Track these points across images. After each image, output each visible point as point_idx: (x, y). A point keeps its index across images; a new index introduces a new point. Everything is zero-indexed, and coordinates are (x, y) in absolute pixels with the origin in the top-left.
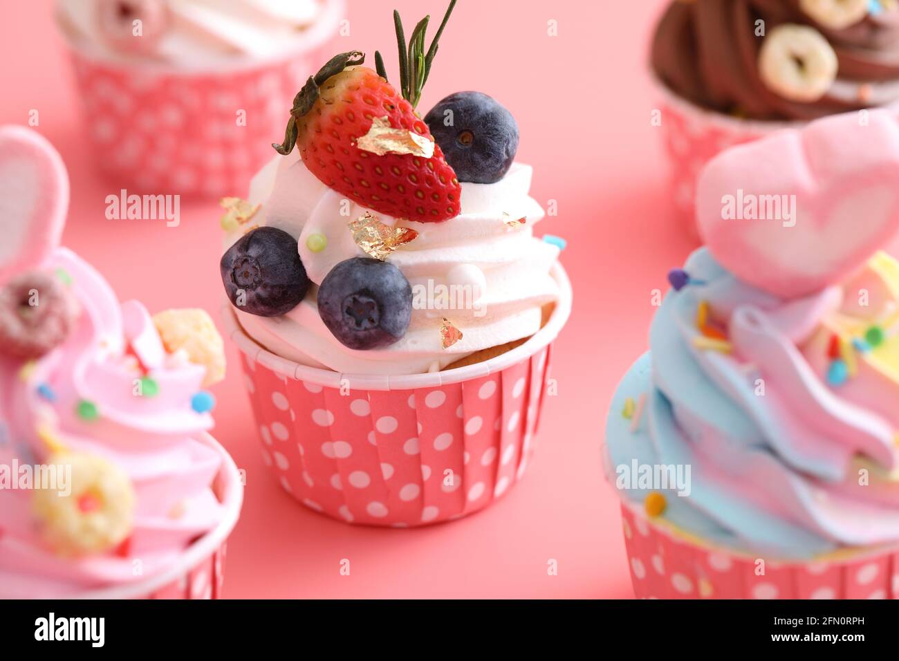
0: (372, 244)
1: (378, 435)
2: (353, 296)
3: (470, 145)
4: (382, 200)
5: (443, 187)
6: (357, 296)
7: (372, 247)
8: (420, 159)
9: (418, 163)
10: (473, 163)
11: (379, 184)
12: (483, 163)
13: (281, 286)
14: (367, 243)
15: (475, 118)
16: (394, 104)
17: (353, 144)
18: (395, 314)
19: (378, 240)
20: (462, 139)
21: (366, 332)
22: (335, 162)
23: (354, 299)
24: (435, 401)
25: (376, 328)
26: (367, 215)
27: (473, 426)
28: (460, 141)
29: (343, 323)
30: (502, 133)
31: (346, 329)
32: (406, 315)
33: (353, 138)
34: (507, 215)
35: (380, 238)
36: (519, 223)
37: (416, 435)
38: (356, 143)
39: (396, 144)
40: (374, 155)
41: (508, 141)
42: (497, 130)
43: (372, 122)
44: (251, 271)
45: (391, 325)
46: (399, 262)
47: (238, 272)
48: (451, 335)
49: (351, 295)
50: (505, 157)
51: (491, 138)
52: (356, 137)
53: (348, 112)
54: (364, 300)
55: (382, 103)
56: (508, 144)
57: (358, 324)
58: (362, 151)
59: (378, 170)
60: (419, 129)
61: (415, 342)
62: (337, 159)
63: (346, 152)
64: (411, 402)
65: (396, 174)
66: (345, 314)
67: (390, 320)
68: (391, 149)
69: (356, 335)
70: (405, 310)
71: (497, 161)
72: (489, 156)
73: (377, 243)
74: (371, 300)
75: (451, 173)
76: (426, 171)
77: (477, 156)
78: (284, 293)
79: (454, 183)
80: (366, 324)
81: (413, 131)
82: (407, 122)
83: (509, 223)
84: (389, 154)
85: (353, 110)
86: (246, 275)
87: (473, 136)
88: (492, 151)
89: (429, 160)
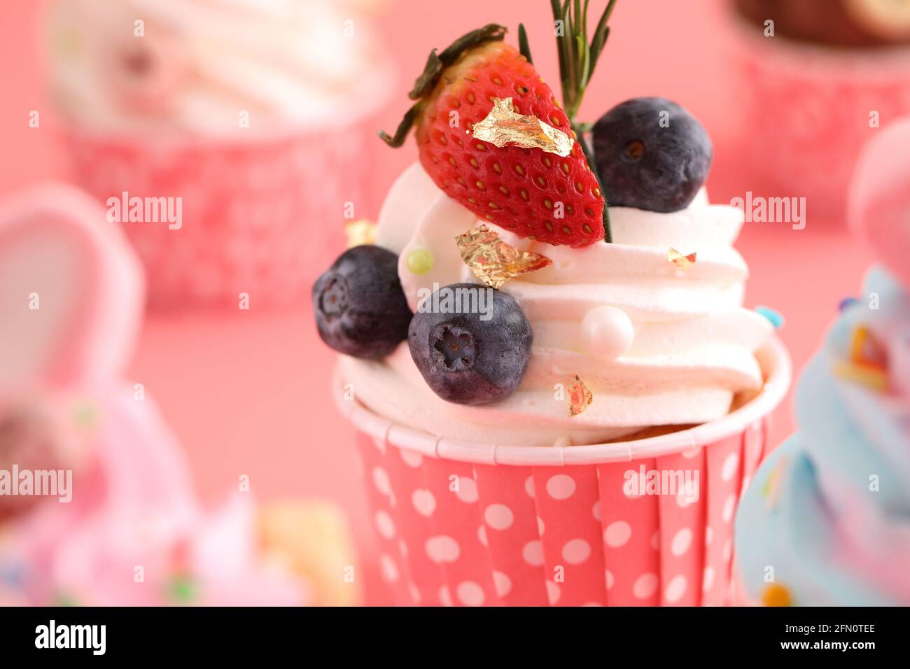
0: (485, 267)
1: (490, 530)
2: (444, 325)
3: (639, 159)
4: (500, 209)
5: (577, 196)
6: (449, 327)
7: (485, 271)
8: (551, 156)
9: (548, 162)
10: (639, 180)
11: (496, 186)
12: (652, 183)
13: (370, 314)
14: (479, 265)
15: (650, 125)
16: (527, 85)
17: (468, 132)
18: (497, 354)
19: (496, 263)
20: (632, 152)
21: (457, 375)
22: (447, 157)
23: (446, 329)
24: (560, 488)
25: (470, 369)
26: (483, 228)
27: (617, 534)
28: (628, 153)
29: (430, 361)
30: (681, 147)
31: (434, 369)
32: (514, 360)
33: (469, 125)
34: (676, 251)
35: (498, 261)
36: (687, 261)
37: (537, 537)
38: (472, 131)
39: (520, 135)
40: (492, 145)
41: (689, 159)
42: (674, 142)
43: (493, 104)
44: (339, 294)
45: (491, 368)
46: (520, 295)
47: (327, 295)
48: (578, 397)
49: (443, 323)
50: (683, 178)
51: (665, 151)
52: (473, 123)
53: (469, 92)
54: (458, 331)
55: (513, 85)
56: (689, 161)
57: (448, 362)
58: (478, 141)
59: (496, 166)
60: (556, 120)
61: (532, 404)
62: (450, 152)
63: (461, 143)
64: (530, 487)
65: (517, 173)
66: (435, 349)
67: (489, 362)
68: (513, 139)
69: (445, 379)
70: (513, 353)
71: (671, 182)
72: (661, 173)
73: (494, 267)
74: (466, 332)
75: (591, 179)
76: (557, 173)
77: (645, 173)
78: (375, 324)
79: (595, 194)
80: (459, 364)
81: (546, 121)
82: (541, 109)
83: (675, 261)
84: (510, 146)
85: (474, 90)
86: (333, 299)
87: (645, 148)
88: (665, 167)
89: (564, 160)
